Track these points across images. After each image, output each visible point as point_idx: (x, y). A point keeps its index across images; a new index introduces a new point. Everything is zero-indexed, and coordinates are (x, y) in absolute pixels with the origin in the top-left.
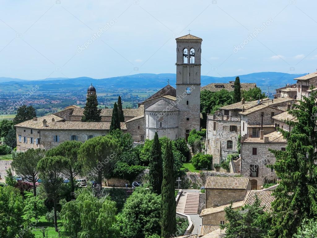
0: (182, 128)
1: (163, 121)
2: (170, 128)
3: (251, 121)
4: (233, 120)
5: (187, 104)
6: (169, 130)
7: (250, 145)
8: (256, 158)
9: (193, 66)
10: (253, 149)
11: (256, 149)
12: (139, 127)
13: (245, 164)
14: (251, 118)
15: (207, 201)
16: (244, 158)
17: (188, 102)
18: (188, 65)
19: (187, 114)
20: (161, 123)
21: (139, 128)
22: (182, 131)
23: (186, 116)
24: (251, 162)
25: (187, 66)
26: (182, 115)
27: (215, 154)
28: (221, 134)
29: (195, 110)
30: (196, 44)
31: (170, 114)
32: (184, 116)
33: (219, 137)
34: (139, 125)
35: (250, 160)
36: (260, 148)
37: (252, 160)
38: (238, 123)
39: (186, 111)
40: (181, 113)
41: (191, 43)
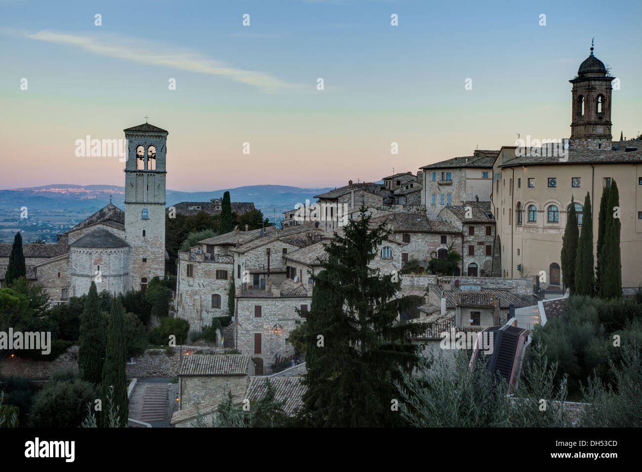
0: (134, 275)
1: (102, 263)
2: (115, 276)
3: (251, 262)
4: (221, 261)
5: (144, 235)
6: (112, 278)
7: (251, 302)
8: (261, 323)
9: (152, 174)
10: (256, 307)
11: (260, 307)
12: (59, 273)
13: (243, 332)
14: (251, 257)
15: (183, 397)
16: (241, 323)
17: (144, 232)
18: (145, 172)
19: (144, 252)
20: (99, 266)
21: (59, 276)
22: (135, 279)
23: (142, 254)
24: (253, 330)
25: (144, 174)
26: (135, 253)
27: (192, 318)
28: (201, 284)
29: (156, 245)
30: (158, 139)
31: (115, 252)
32: (138, 255)
33: (198, 288)
34: (60, 272)
35: (251, 326)
36: (267, 305)
37: (254, 326)
38: (229, 265)
39: (141, 247)
40: (133, 249)
41: (149, 137)
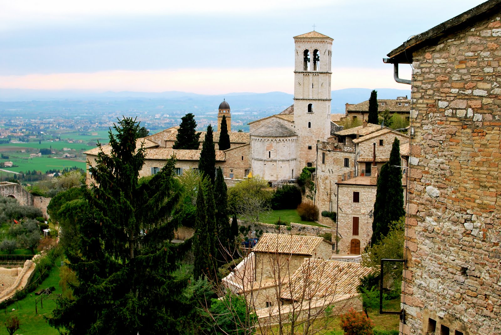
0: (301, 160)
1: (272, 149)
2: (283, 161)
3: (364, 152)
4: (346, 151)
5: (310, 126)
6: (281, 162)
7: (350, 188)
8: (358, 208)
9: (317, 74)
10: (354, 193)
11: (358, 193)
12: (243, 157)
13: (343, 215)
14: (364, 148)
15: (257, 270)
16: (341, 207)
17: (310, 123)
18: (310, 73)
19: (309, 141)
20: (270, 152)
21: (243, 159)
22: (302, 164)
23: (308, 143)
24: (351, 214)
25: (310, 74)
26: (302, 142)
27: (324, 199)
28: (330, 170)
29: (319, 135)
30: (321, 45)
31: (286, 140)
32: (305, 143)
33: (328, 174)
34: (243, 155)
35: (350, 210)
36: (364, 192)
37: (353, 211)
38: (352, 154)
39: (307, 137)
40: (300, 139)
41: (314, 43)
